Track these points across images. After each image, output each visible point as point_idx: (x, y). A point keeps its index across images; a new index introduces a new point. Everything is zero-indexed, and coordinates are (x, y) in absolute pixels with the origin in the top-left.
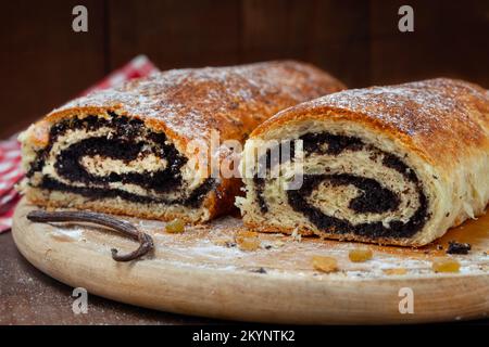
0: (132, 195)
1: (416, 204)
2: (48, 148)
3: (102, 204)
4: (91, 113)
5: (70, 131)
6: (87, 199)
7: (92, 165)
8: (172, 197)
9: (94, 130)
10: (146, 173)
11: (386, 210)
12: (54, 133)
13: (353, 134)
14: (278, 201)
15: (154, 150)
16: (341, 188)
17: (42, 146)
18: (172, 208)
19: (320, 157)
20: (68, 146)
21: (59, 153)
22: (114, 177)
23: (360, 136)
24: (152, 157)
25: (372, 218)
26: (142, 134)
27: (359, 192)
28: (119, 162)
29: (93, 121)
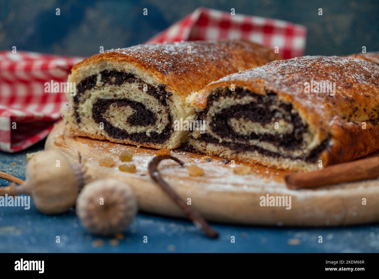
0: (266, 151)
1: (166, 121)
2: (206, 110)
3: (244, 156)
4: (239, 85)
5: (222, 98)
6: (234, 152)
7: (238, 125)
8: (296, 154)
9: (240, 98)
10: (277, 134)
11: (148, 125)
12: (211, 99)
13: (130, 72)
14: (86, 115)
15: (284, 116)
16: (122, 108)
17: (202, 109)
18: (295, 163)
19: (110, 86)
20: (220, 110)
21: (213, 115)
22: (254, 136)
23: (134, 73)
24: (282, 122)
25: (140, 129)
26: (275, 104)
27: (134, 111)
28: (258, 124)
29: (240, 92)
